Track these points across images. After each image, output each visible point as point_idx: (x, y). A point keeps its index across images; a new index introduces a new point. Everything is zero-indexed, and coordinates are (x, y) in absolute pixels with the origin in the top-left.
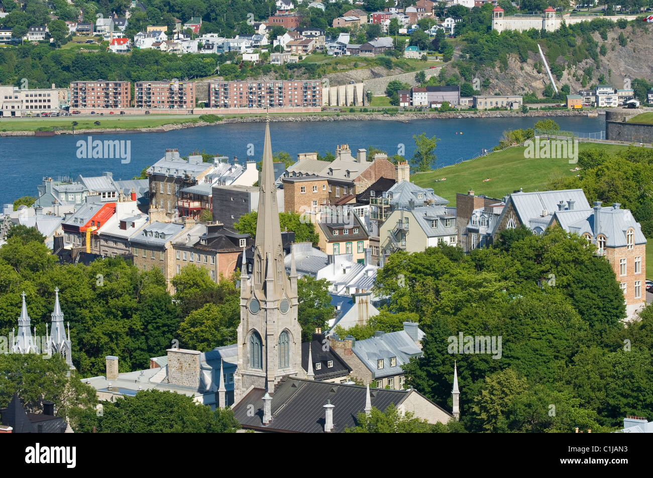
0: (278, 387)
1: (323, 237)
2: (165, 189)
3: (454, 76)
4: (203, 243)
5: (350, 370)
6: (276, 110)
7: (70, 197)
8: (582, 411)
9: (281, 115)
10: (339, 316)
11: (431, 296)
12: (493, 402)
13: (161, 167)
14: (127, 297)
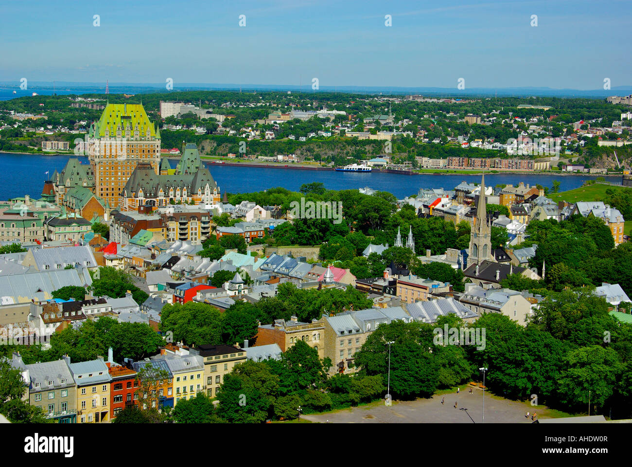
0: (482, 264)
1: (511, 214)
2: (461, 194)
3: (583, 161)
4: (469, 213)
5: (511, 260)
6: (518, 170)
7: (429, 196)
8: (588, 279)
9: (520, 172)
10: (510, 241)
11: (544, 236)
12: (555, 273)
13: (459, 187)
14: (440, 230)
